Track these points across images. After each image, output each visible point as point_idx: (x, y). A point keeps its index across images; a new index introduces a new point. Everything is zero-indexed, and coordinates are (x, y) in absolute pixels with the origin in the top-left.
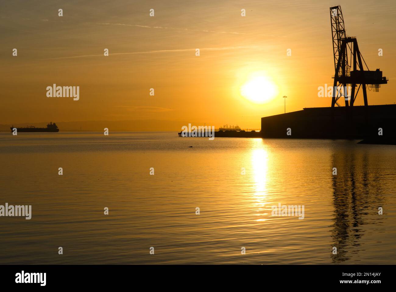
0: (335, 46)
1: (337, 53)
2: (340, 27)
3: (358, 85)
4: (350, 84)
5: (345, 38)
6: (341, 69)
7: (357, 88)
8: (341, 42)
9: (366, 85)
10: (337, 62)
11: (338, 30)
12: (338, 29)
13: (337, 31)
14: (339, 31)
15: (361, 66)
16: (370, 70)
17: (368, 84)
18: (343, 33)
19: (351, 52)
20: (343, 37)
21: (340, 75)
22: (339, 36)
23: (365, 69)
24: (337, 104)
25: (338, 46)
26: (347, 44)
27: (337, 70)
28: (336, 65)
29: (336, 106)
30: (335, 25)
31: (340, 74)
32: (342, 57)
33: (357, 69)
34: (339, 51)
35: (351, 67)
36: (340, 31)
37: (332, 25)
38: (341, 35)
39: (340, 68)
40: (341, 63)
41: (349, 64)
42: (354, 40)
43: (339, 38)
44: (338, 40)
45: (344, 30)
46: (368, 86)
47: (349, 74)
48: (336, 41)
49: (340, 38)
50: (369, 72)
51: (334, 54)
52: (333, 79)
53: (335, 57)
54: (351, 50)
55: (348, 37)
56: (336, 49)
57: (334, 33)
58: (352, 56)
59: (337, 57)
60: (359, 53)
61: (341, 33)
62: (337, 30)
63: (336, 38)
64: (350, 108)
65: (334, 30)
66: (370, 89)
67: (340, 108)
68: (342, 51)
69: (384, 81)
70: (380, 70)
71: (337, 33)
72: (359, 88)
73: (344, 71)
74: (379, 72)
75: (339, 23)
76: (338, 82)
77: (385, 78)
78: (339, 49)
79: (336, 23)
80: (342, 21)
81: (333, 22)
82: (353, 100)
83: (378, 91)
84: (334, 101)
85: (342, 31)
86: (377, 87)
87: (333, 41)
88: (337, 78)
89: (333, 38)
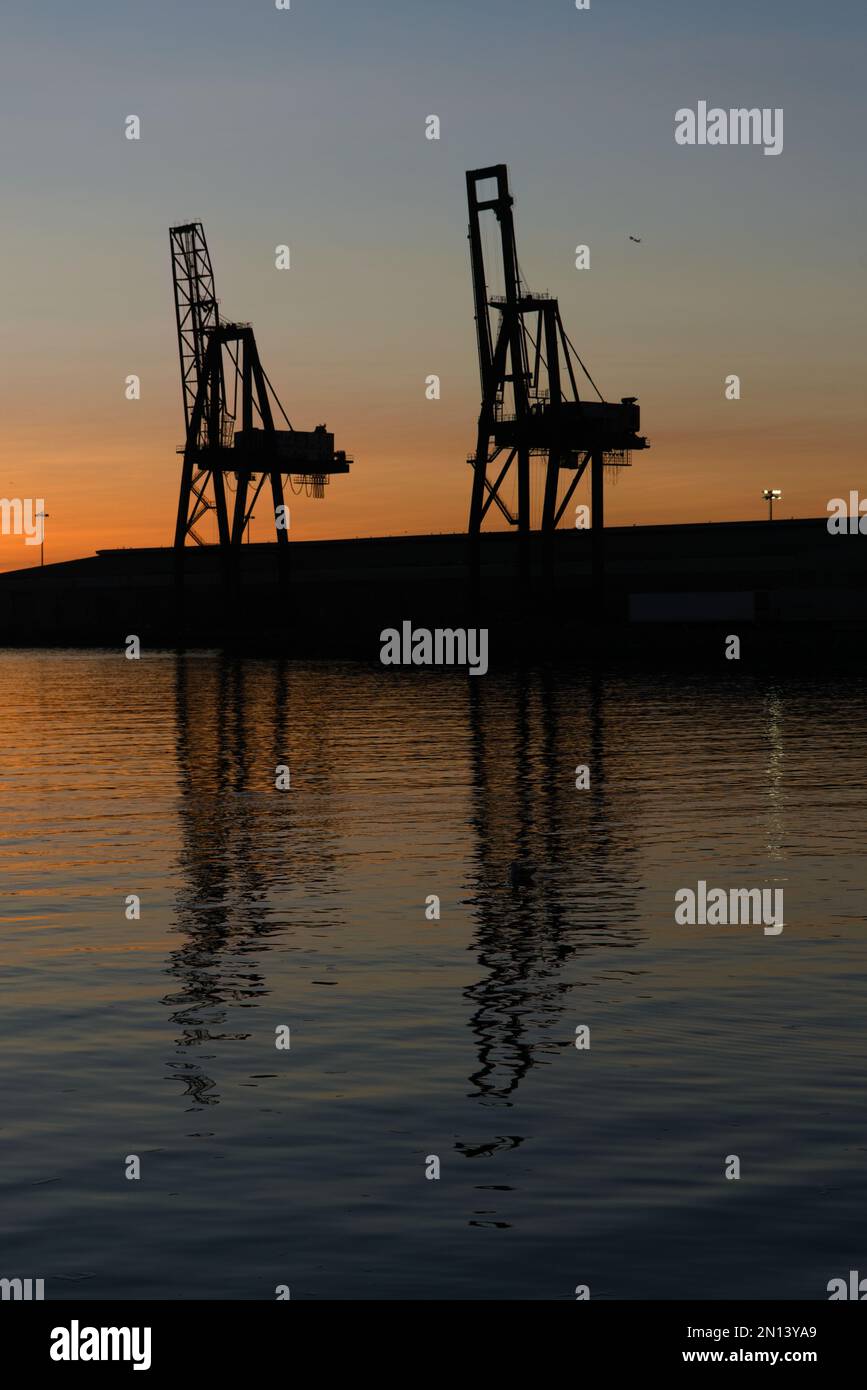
0: (187, 351)
1: (193, 375)
2: (202, 292)
3: (259, 476)
4: (233, 473)
5: (218, 327)
6: (203, 426)
7: (252, 486)
8: (206, 340)
9: (284, 476)
10: (191, 402)
11: (195, 301)
12: (195, 297)
13: (192, 304)
14: (196, 305)
15: (267, 416)
16: (296, 429)
17: (289, 472)
18: (210, 310)
19: (237, 370)
20: (211, 322)
21: (202, 442)
22: (197, 317)
23: (280, 425)
24: (193, 537)
25: (196, 352)
26: (223, 346)
27: (192, 430)
28: (190, 411)
29: (189, 542)
30: (185, 285)
31: (202, 439)
32: (209, 389)
33: (254, 426)
34: (197, 367)
35: (234, 418)
36: (202, 304)
37: (176, 285)
38: (204, 315)
39: (203, 421)
40: (205, 409)
41: (230, 410)
42: (245, 335)
43: (198, 327)
44: (195, 330)
45: (213, 301)
46: (289, 481)
47: (229, 441)
48: (190, 336)
49: (201, 324)
50: (293, 435)
51: (184, 378)
52: (181, 457)
53: (184, 387)
54: (236, 364)
55: (228, 325)
56: (188, 362)
57: (184, 311)
58: (240, 382)
59: (194, 388)
60: (259, 373)
61: (205, 311)
62: (191, 300)
63: (188, 325)
64: (232, 551)
65: (183, 300)
66: (297, 487)
67: (203, 550)
68: (209, 367)
69: (341, 465)
70: (329, 430)
71: (193, 309)
72: (260, 488)
73: (214, 431)
74: (322, 437)
75: (198, 277)
76: (195, 466)
77: (342, 455)
78: (197, 359)
79: (189, 278)
80: (206, 272)
81: (180, 274)
82: (241, 520)
83: (322, 496)
84: (183, 526)
85: (208, 302)
86: (319, 484)
87: (180, 335)
88: (192, 454)
89: (179, 326)
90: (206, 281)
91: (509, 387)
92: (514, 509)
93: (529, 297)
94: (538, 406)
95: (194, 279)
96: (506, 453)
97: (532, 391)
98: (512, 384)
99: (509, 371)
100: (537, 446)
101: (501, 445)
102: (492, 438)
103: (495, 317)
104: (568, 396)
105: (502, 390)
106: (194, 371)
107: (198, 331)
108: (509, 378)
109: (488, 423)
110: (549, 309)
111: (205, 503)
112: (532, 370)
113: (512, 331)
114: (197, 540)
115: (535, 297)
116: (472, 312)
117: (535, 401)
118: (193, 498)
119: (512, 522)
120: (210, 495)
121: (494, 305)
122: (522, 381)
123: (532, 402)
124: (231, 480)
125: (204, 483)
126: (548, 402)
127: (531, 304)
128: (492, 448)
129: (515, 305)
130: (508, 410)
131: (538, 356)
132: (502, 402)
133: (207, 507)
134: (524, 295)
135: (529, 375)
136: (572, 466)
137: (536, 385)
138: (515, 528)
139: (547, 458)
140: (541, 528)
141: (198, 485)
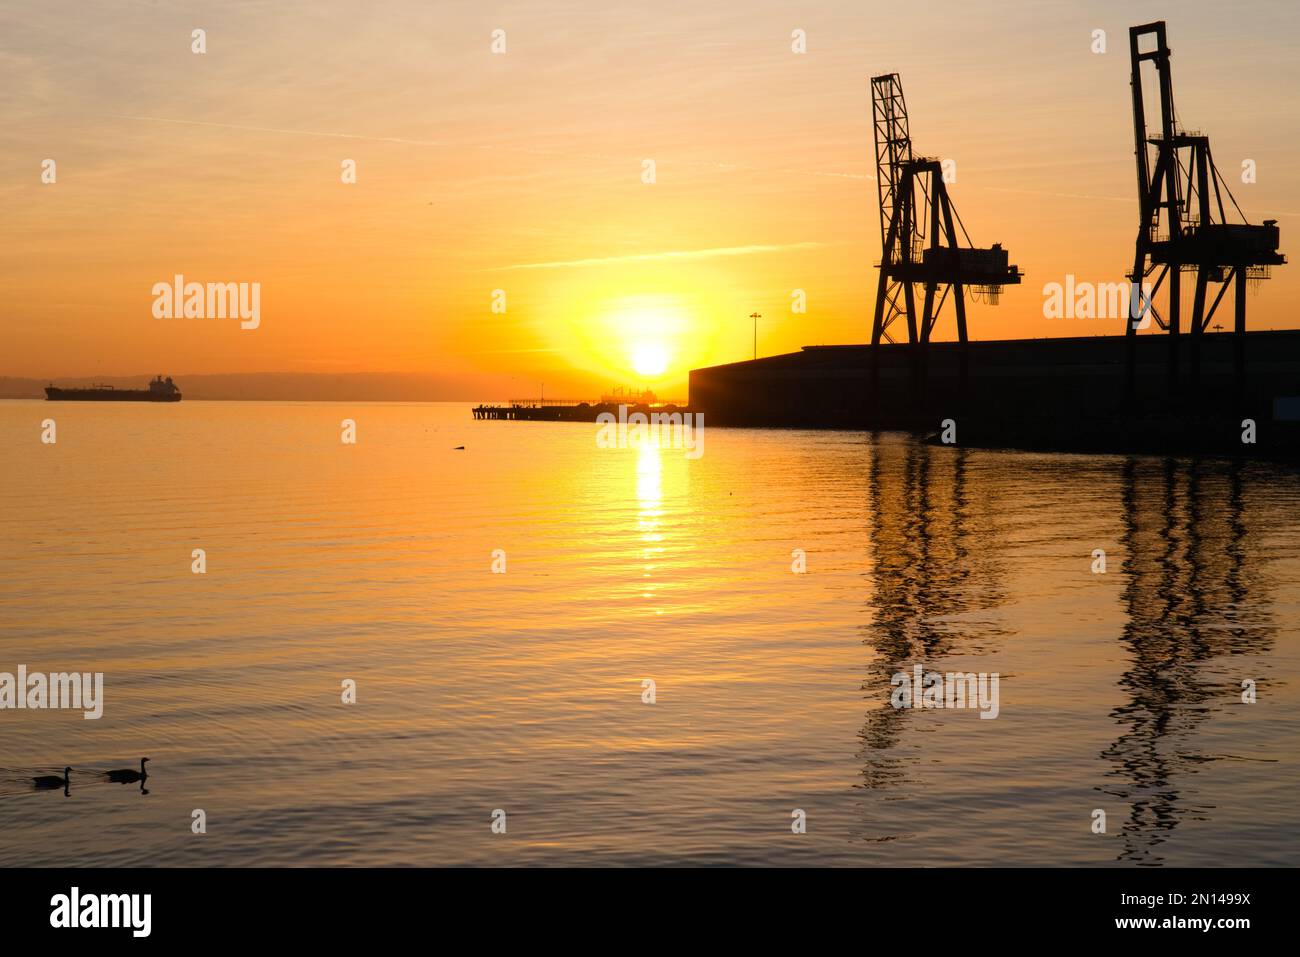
0: (884, 181)
1: (889, 202)
2: (898, 131)
3: (943, 286)
4: (921, 284)
5: (911, 161)
6: (897, 244)
7: (938, 295)
8: (900, 171)
9: (965, 286)
10: (887, 224)
11: (892, 139)
12: (892, 136)
13: (889, 142)
14: (893, 143)
15: (951, 235)
16: (976, 247)
17: (969, 283)
18: (905, 146)
19: (927, 197)
20: (905, 157)
21: (896, 258)
22: (893, 153)
24: (886, 336)
25: (892, 182)
26: (915, 176)
27: (888, 248)
28: (886, 231)
29: (883, 341)
30: (883, 126)
31: (896, 256)
32: (902, 212)
33: (941, 244)
34: (893, 195)
35: (924, 238)
36: (897, 141)
37: (876, 125)
38: (899, 150)
39: (897, 240)
40: (899, 229)
41: (921, 232)
42: (935, 167)
43: (894, 161)
44: (891, 164)
45: (907, 139)
46: (970, 291)
47: (918, 257)
48: (887, 169)
49: (897, 158)
50: (973, 252)
51: (881, 204)
52: (878, 270)
53: (882, 211)
54: (926, 192)
55: (920, 159)
56: (885, 190)
57: (882, 147)
58: (929, 207)
59: (890, 212)
60: (946, 200)
61: (900, 147)
62: (888, 138)
63: (886, 159)
64: (920, 349)
65: (881, 138)
66: (975, 296)
67: (895, 348)
68: (903, 194)
69: (1014, 277)
70: (1003, 248)
71: (889, 146)
72: (945, 294)
73: (906, 249)
74: (998, 254)
75: (895, 119)
76: (890, 278)
77: (1015, 268)
78: (892, 188)
79: (888, 120)
80: (902, 115)
81: (880, 117)
82: (927, 327)
83: (997, 304)
84: (879, 329)
85: (903, 140)
86: (995, 292)
87: (879, 168)
88: (887, 268)
89: (878, 161)
90: (901, 122)
91: (1164, 212)
93: (1183, 134)
94: (1189, 228)
95: (892, 121)
96: (1160, 268)
97: (1184, 216)
98: (1167, 209)
99: (1164, 198)
100: (1187, 262)
101: (1155, 262)
102: (1148, 256)
103: (1153, 152)
105: (1158, 214)
106: (890, 198)
107: (894, 165)
108: (1164, 205)
109: (1144, 244)
110: (1201, 145)
111: (897, 309)
112: (1185, 197)
113: (1167, 163)
114: (889, 339)
115: (1188, 135)
116: (1133, 148)
117: (1187, 224)
118: (887, 306)
119: (1164, 328)
120: (902, 302)
121: (1152, 142)
122: (1175, 207)
123: (1184, 225)
125: (896, 290)
126: (1197, 225)
127: (1184, 140)
128: (1147, 264)
129: (1170, 142)
130: (1162, 232)
131: (1190, 185)
132: (1157, 225)
133: (899, 313)
134: (1178, 134)
135: (1182, 202)
136: (1218, 279)
137: (1188, 211)
138: (1167, 332)
139: (1197, 273)
140: (1189, 332)
141: (892, 294)
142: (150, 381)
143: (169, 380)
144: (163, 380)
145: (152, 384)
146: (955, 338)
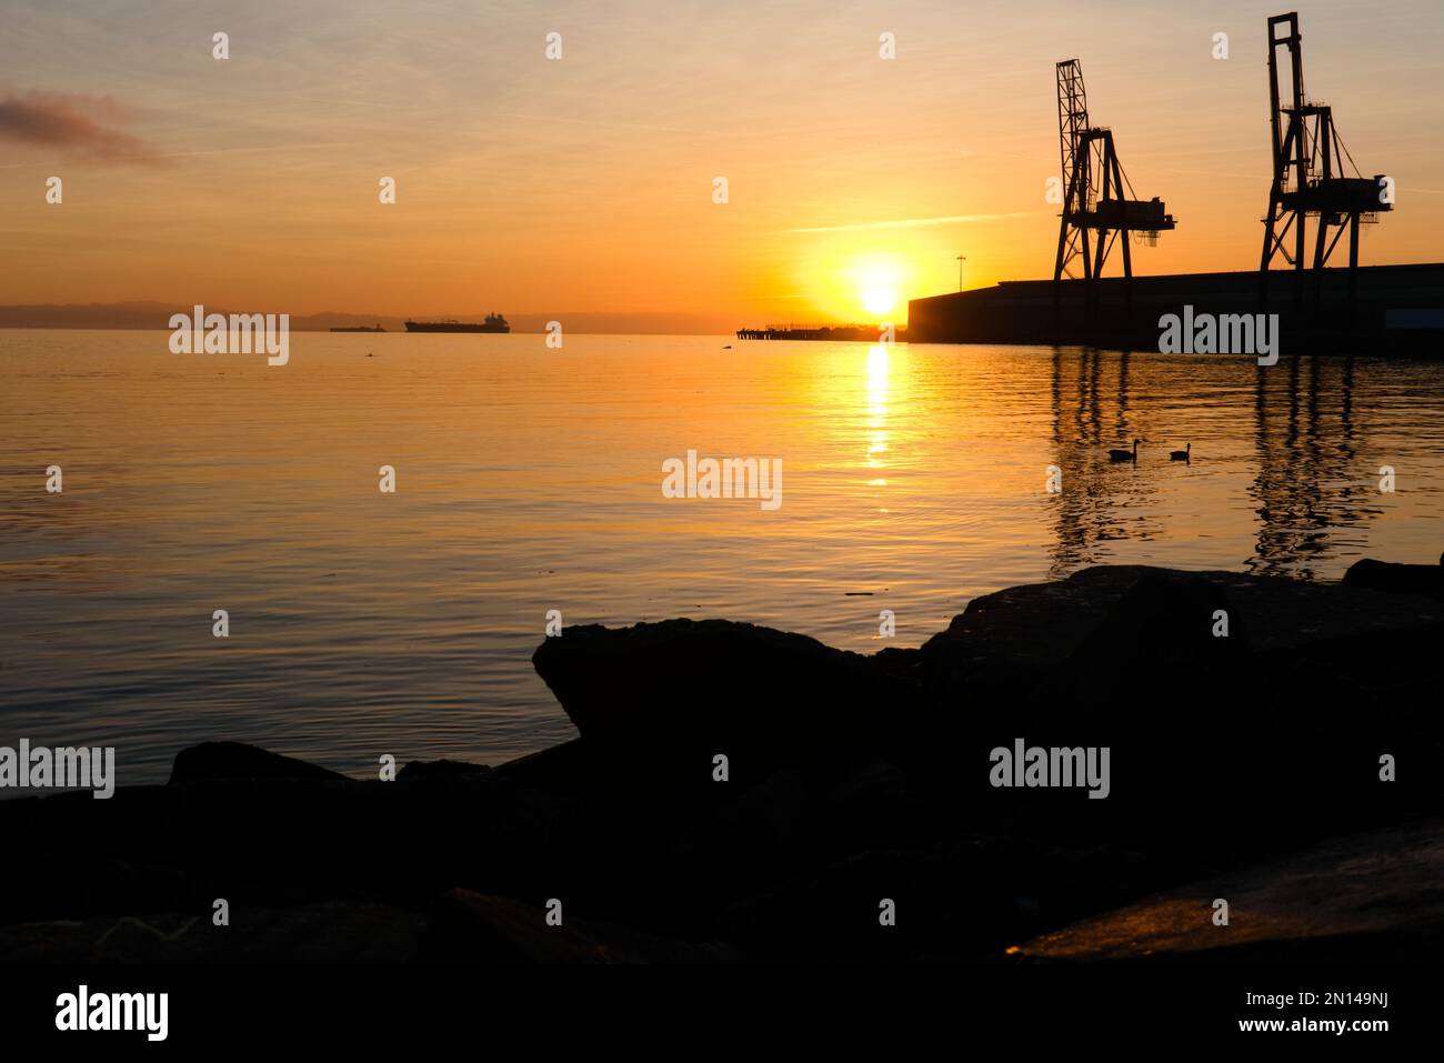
0: (1066, 147)
1: (1070, 162)
2: (1078, 106)
3: (1113, 231)
4: (1095, 229)
5: (1088, 130)
6: (1076, 197)
7: (1108, 238)
8: (1079, 138)
9: (1130, 231)
10: (1068, 181)
11: (1073, 112)
12: (1072, 110)
13: (1070, 115)
14: (1073, 115)
15: (1119, 191)
16: (1139, 200)
17: (1134, 229)
18: (1083, 118)
19: (1100, 160)
20: (1083, 127)
21: (1074, 209)
22: (1074, 124)
23: (1128, 197)
24: (1067, 272)
25: (1072, 148)
26: (1091, 142)
27: (1068, 200)
28: (1067, 187)
29: (1064, 276)
30: (1066, 102)
31: (1075, 207)
32: (1080, 171)
33: (1111, 198)
34: (1073, 157)
35: (1097, 192)
36: (1077, 114)
37: (1060, 101)
38: (1078, 122)
39: (1076, 194)
40: (1077, 185)
41: (1095, 186)
42: (1107, 135)
43: (1074, 130)
44: (1072, 132)
45: (1085, 112)
46: (1133, 235)
47: (1093, 208)
48: (1068, 137)
49: (1077, 128)
50: (1137, 204)
51: (1063, 165)
52: (1060, 219)
53: (1064, 171)
54: (1099, 156)
55: (1095, 128)
56: (1067, 154)
57: (1064, 119)
58: (1102, 168)
59: (1070, 171)
60: (1115, 162)
61: (1079, 119)
62: (1070, 112)
63: (1068, 129)
64: (1092, 283)
65: (1064, 112)
66: (1138, 239)
67: (1074, 282)
68: (1081, 157)
69: (1169, 224)
70: (1161, 200)
71: (1070, 118)
72: (1114, 238)
73: (1083, 202)
74: (1157, 205)
75: (1075, 96)
76: (1070, 225)
77: (1170, 217)
78: (1073, 152)
79: (1069, 97)
80: (1081, 93)
81: (1063, 95)
82: (1100, 263)
83: (1155, 246)
84: (1060, 266)
85: (1080, 114)
86: (1154, 237)
87: (1062, 136)
88: (1067, 217)
89: (1061, 130)
90: (1080, 99)
91: (1293, 169)
92: (1293, 254)
93: (1310, 105)
94: (1314, 181)
95: (1073, 97)
96: (1289, 214)
97: (1310, 171)
98: (1295, 166)
99: (1294, 157)
100: (1311, 209)
101: (1285, 209)
102: (1280, 205)
103: (1285, 120)
104: (1336, 174)
105: (1288, 170)
106: (1070, 160)
107: (1074, 133)
108: (1294, 162)
109: (1277, 194)
110: (1324, 114)
111: (1075, 250)
112: (1310, 156)
113: (1297, 128)
114: (1069, 275)
115: (1314, 105)
116: (1269, 117)
117: (1312, 178)
118: (1067, 247)
119: (1291, 263)
120: (1079, 244)
121: (1284, 111)
122: (1303, 163)
123: (1309, 179)
124: (1093, 234)
125: (1074, 235)
126: (1321, 178)
127: (1311, 110)
128: (1279, 211)
129: (1300, 111)
130: (1291, 184)
131: (1315, 147)
132: (1287, 179)
133: (1077, 253)
134: (1306, 104)
135: (1308, 160)
136: (1337, 223)
137: (1313, 167)
138: (1293, 267)
139: (1319, 218)
140: (1312, 267)
141: (1071, 238)
142: (485, 317)
143: (500, 316)
144: (496, 316)
145: (488, 319)
146: (1121, 274)
